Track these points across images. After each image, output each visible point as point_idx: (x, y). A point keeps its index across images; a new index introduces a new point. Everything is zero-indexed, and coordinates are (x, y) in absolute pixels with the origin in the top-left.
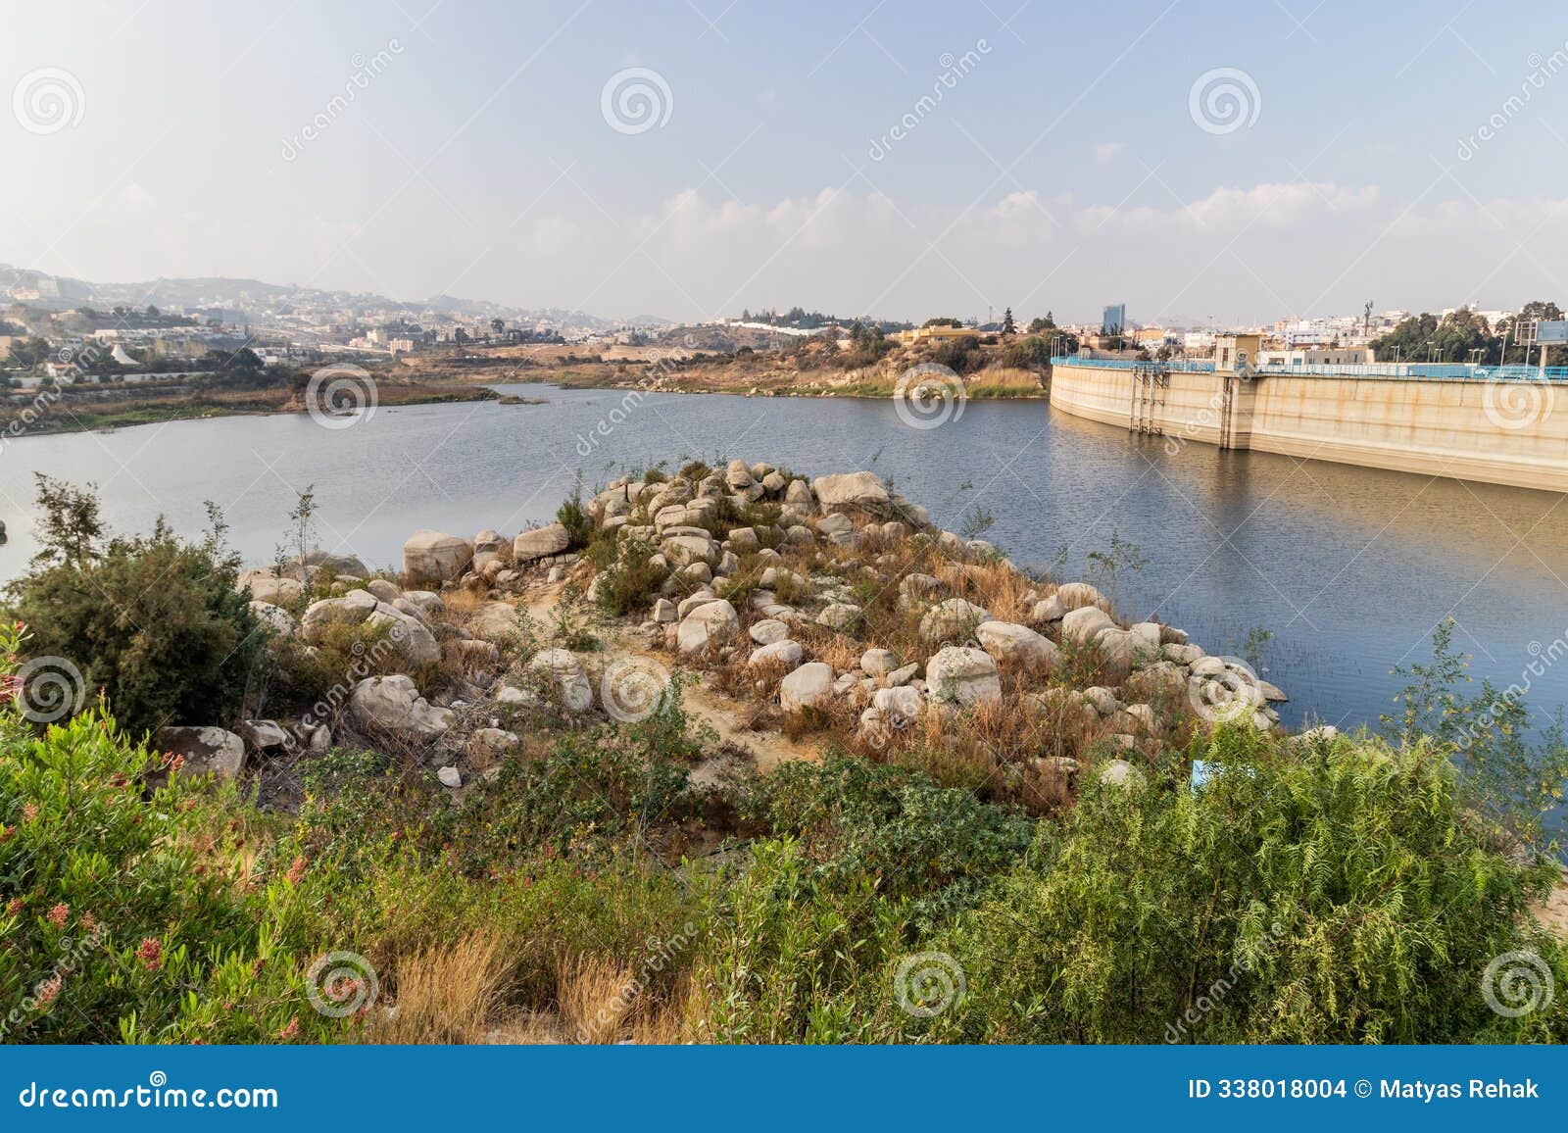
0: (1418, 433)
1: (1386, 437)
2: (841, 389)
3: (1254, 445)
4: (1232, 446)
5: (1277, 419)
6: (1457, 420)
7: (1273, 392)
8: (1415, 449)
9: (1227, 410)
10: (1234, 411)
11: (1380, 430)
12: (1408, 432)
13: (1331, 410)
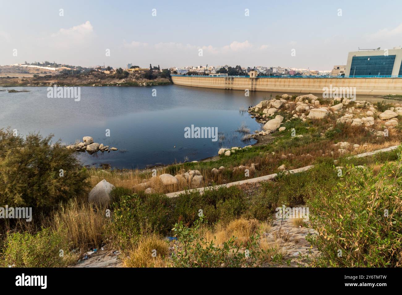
0: (290, 86)
1: (284, 87)
2: (122, 84)
3: (257, 90)
4: (254, 90)
5: (262, 85)
6: (296, 84)
7: (261, 81)
8: (289, 89)
9: (252, 84)
10: (254, 84)
11: (283, 86)
12: (288, 86)
13: (273, 83)
